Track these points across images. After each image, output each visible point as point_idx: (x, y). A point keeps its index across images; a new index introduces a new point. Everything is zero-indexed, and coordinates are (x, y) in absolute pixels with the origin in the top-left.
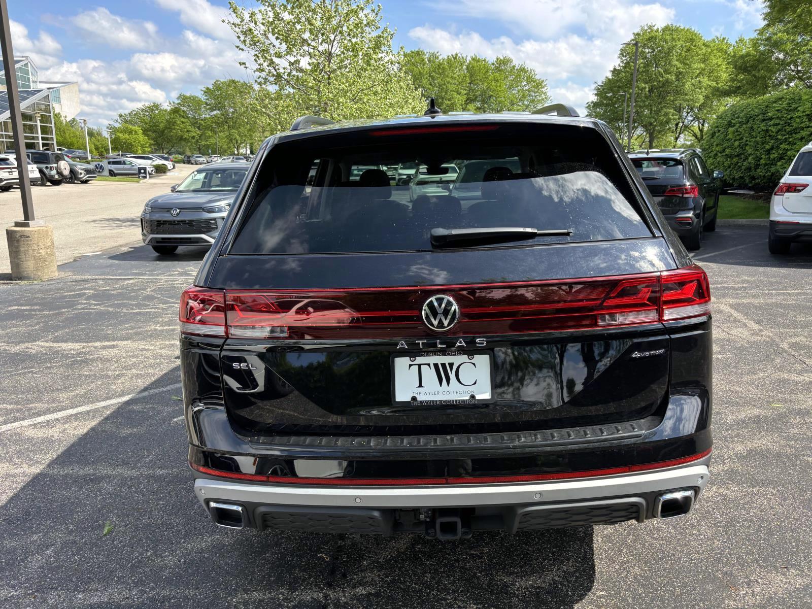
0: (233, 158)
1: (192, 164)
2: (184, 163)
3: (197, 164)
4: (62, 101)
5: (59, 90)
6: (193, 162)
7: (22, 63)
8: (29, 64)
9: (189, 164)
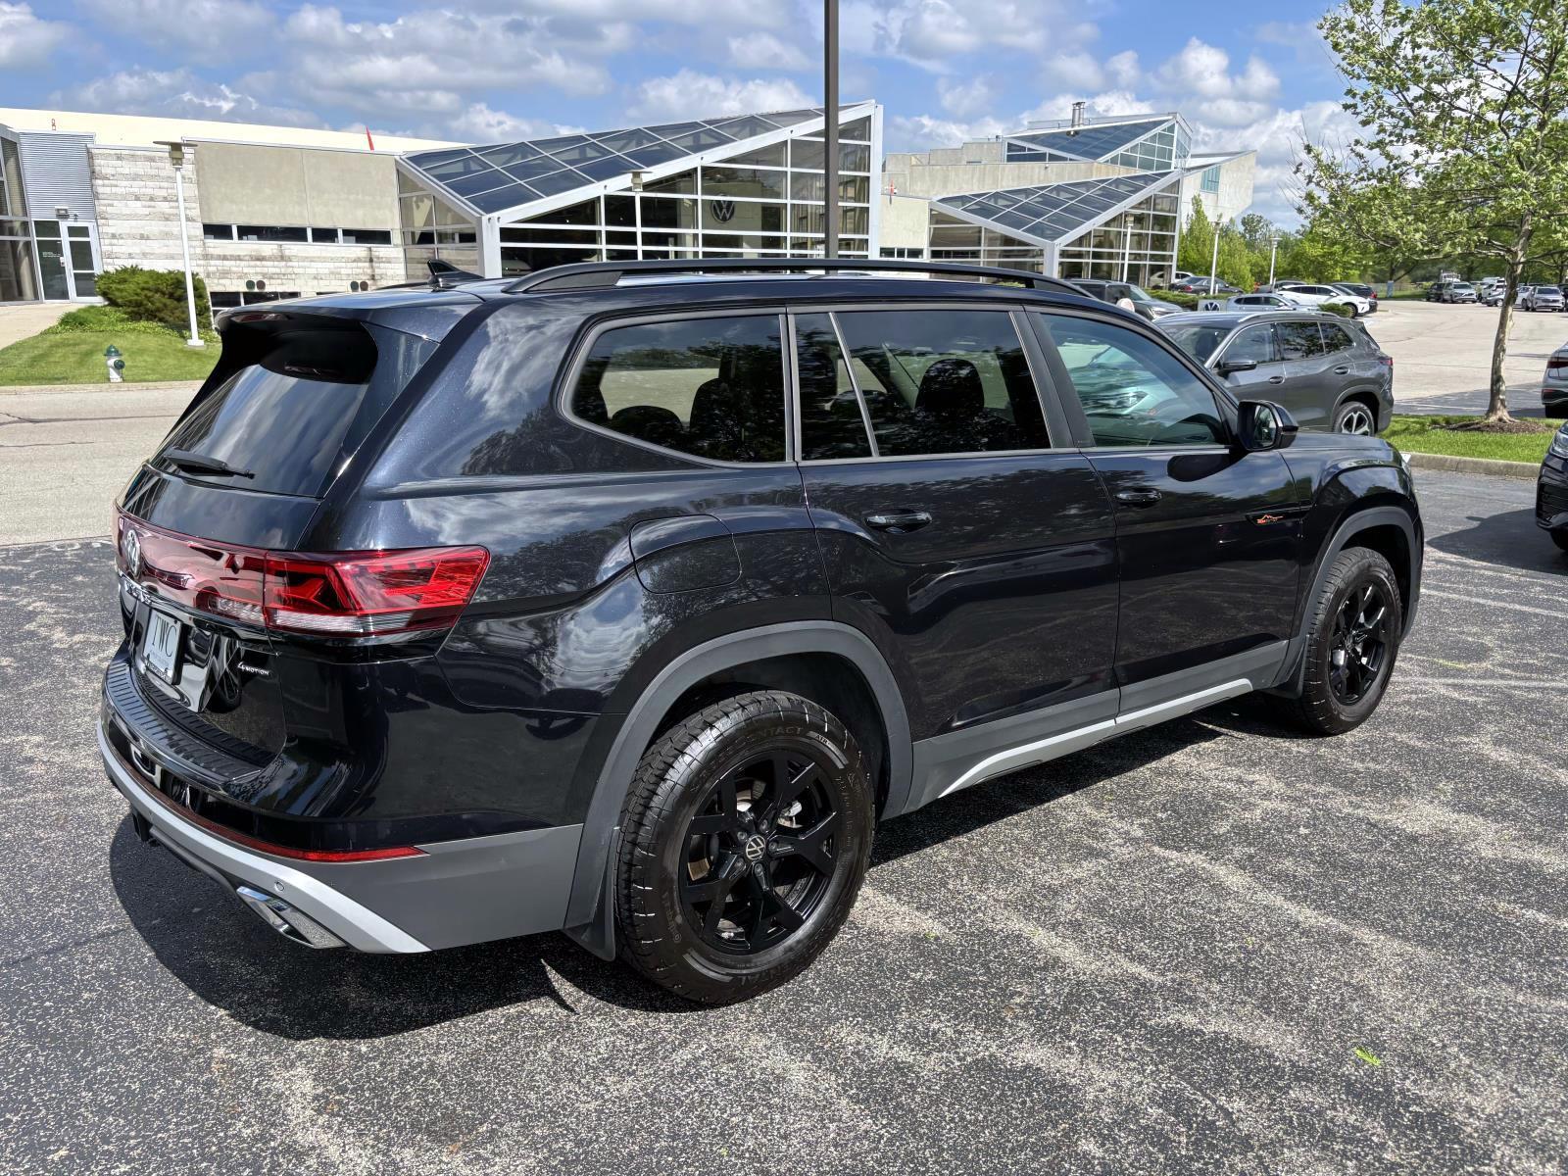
0: (1534, 290)
1: (1445, 301)
2: (1428, 300)
3: (1453, 302)
4: (1222, 188)
5: (1218, 170)
6: (1447, 297)
7: (1165, 126)
8: (1177, 126)
9: (1438, 301)
